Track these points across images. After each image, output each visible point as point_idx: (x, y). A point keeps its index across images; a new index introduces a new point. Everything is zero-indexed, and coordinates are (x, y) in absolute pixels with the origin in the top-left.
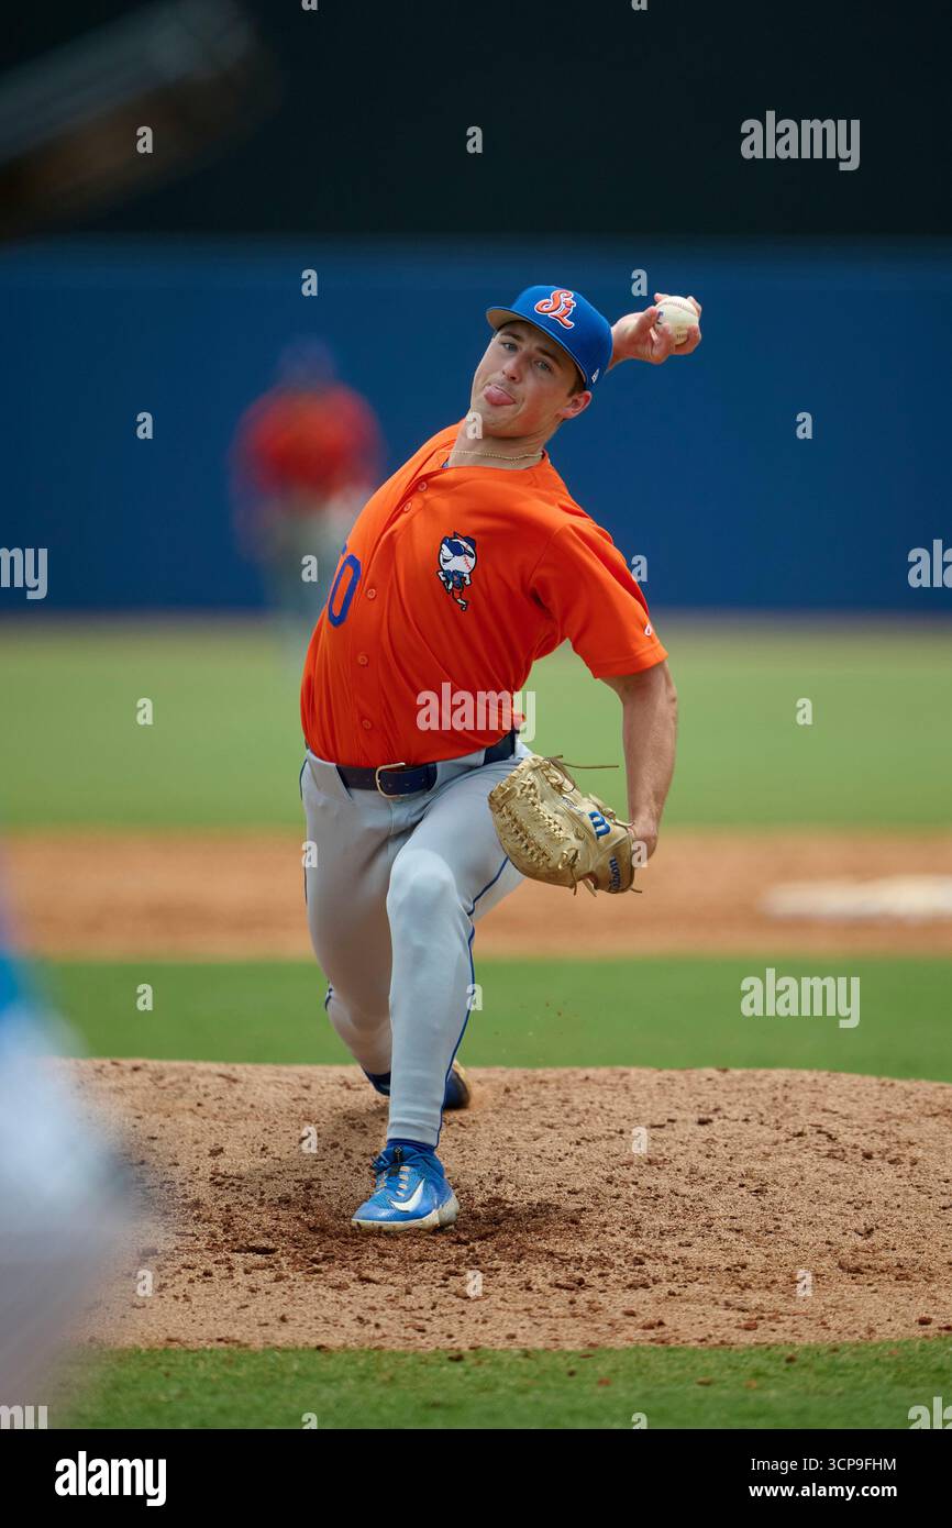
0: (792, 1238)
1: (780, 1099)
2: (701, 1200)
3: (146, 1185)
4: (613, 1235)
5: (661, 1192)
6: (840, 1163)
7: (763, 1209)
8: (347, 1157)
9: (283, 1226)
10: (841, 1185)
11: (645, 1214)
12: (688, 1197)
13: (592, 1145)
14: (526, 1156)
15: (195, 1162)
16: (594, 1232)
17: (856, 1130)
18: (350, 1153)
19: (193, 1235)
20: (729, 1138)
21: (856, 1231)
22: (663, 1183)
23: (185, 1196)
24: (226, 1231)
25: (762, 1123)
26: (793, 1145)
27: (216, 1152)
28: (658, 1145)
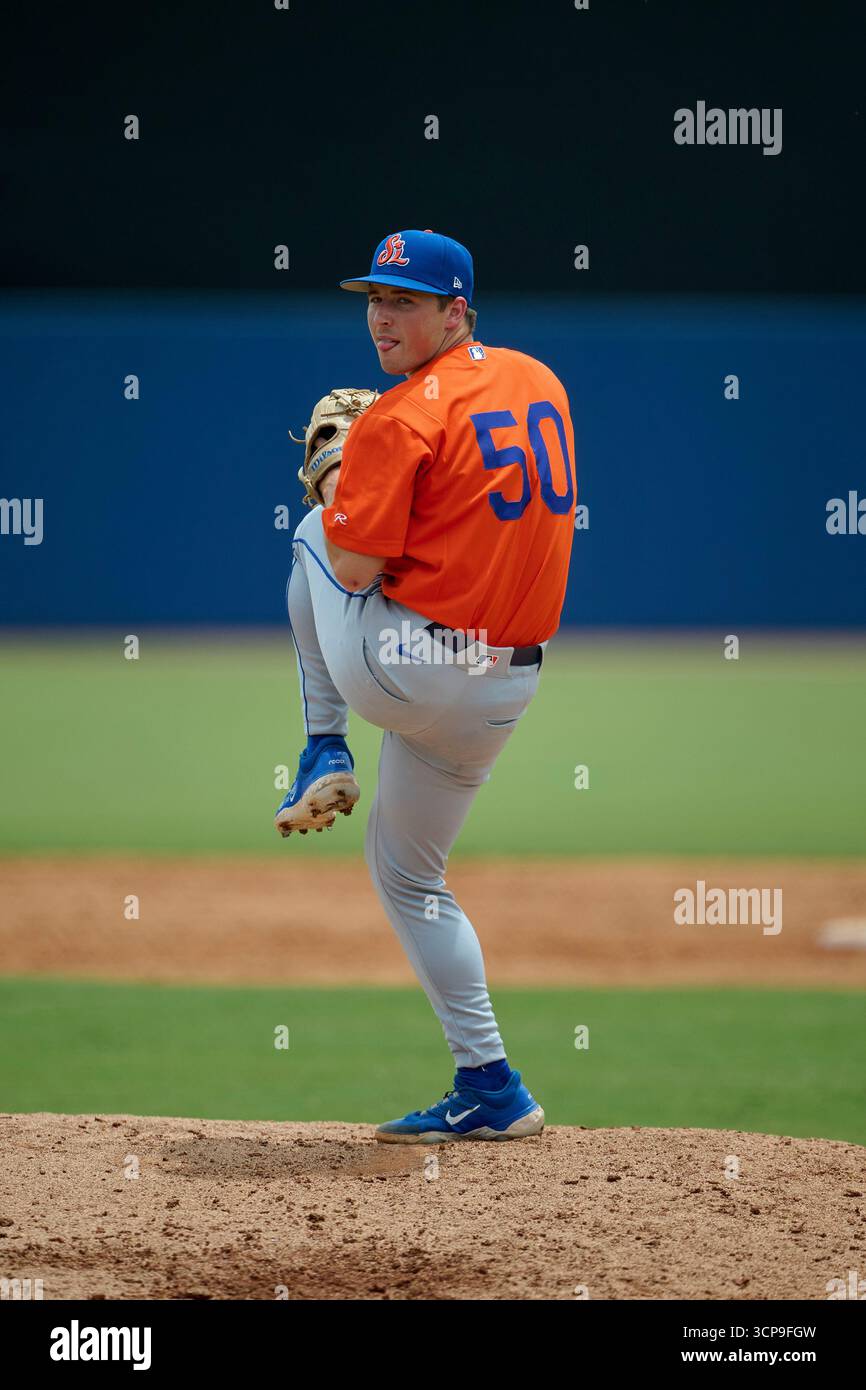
0: (676, 1287)
1: (685, 1158)
2: (599, 1251)
3: (105, 1234)
4: (515, 1284)
5: (565, 1244)
6: (729, 1218)
7: (654, 1260)
8: (289, 1209)
9: (222, 1275)
10: (728, 1238)
11: (547, 1265)
12: (589, 1248)
13: (510, 1199)
14: (449, 1210)
15: (152, 1213)
16: (499, 1281)
17: (748, 1187)
18: (292, 1206)
19: (139, 1282)
20: (633, 1194)
21: (734, 1281)
22: (568, 1235)
23: (139, 1245)
24: (169, 1279)
25: (665, 1181)
26: (690, 1201)
27: (172, 1205)
28: (568, 1200)
